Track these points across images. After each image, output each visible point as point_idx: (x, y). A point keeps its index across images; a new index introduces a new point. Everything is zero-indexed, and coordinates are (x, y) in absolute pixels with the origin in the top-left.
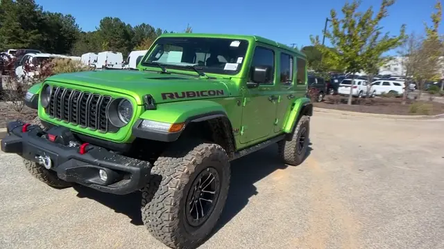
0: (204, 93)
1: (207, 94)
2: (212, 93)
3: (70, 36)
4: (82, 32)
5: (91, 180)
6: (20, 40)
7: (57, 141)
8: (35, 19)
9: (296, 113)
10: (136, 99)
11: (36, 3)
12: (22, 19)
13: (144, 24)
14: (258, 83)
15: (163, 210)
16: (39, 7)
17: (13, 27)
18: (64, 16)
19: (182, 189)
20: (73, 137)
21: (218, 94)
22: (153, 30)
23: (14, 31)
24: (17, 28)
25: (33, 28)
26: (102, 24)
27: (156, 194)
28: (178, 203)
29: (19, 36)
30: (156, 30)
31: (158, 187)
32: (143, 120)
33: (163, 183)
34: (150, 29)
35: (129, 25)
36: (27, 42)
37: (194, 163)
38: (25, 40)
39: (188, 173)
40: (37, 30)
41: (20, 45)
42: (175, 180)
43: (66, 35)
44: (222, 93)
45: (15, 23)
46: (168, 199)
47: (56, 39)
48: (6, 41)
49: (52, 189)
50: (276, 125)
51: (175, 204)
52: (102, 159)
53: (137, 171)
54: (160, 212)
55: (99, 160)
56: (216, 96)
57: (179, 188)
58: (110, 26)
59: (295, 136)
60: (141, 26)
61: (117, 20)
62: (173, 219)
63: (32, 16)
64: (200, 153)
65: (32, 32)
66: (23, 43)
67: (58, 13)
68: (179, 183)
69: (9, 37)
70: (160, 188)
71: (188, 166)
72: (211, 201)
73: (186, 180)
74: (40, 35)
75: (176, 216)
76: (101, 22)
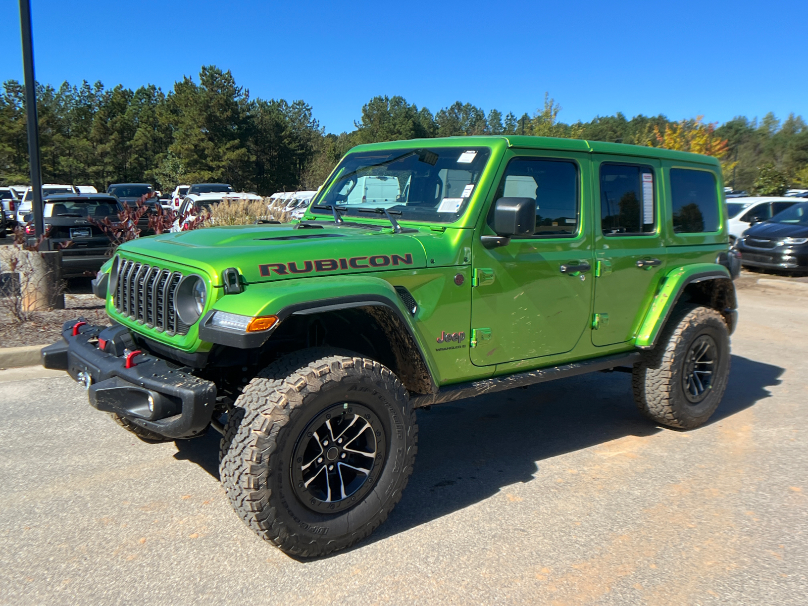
0: (358, 263)
1: (366, 262)
2: (379, 261)
3: (302, 147)
4: (330, 136)
5: (133, 411)
6: (207, 165)
7: (107, 349)
8: (234, 119)
9: (665, 300)
10: (212, 276)
11: (238, 85)
12: (211, 120)
13: (459, 105)
14: (507, 236)
15: (241, 469)
16: (243, 91)
17: (194, 140)
18: (290, 105)
19: (274, 433)
20: (132, 343)
21: (395, 263)
22: (479, 116)
23: (196, 146)
24: (203, 140)
25: (232, 137)
26: (367, 116)
27: (234, 441)
28: (266, 458)
29: (205, 157)
30: (487, 115)
31: (237, 429)
32: (215, 311)
33: (244, 422)
34: (473, 115)
35: (425, 110)
36: (219, 167)
37: (301, 389)
38: (214, 164)
39: (286, 406)
40: (237, 141)
41: (207, 175)
42: (262, 417)
43: (293, 146)
44: (408, 259)
45: (197, 131)
46: (248, 451)
47: (273, 157)
48: (181, 169)
49: (140, 441)
50: (593, 328)
51: (260, 460)
52: (149, 377)
53: (190, 395)
54: (237, 473)
55: (145, 377)
56: (391, 266)
57: (268, 432)
58: (384, 116)
59: (668, 357)
60: (452, 109)
61: (398, 101)
62: (257, 487)
63: (229, 113)
64: (317, 372)
65: (228, 146)
66: (211, 169)
67: (278, 99)
68: (267, 424)
69: (187, 160)
70: (239, 432)
71: (287, 393)
72: (367, 472)
73: (282, 419)
74: (243, 150)
75: (263, 482)
76: (364, 110)
